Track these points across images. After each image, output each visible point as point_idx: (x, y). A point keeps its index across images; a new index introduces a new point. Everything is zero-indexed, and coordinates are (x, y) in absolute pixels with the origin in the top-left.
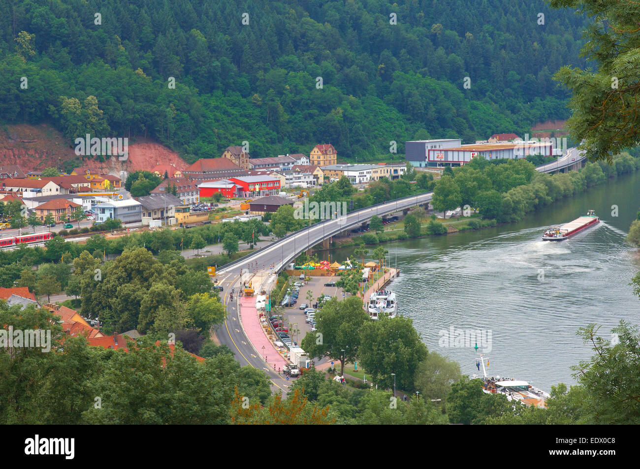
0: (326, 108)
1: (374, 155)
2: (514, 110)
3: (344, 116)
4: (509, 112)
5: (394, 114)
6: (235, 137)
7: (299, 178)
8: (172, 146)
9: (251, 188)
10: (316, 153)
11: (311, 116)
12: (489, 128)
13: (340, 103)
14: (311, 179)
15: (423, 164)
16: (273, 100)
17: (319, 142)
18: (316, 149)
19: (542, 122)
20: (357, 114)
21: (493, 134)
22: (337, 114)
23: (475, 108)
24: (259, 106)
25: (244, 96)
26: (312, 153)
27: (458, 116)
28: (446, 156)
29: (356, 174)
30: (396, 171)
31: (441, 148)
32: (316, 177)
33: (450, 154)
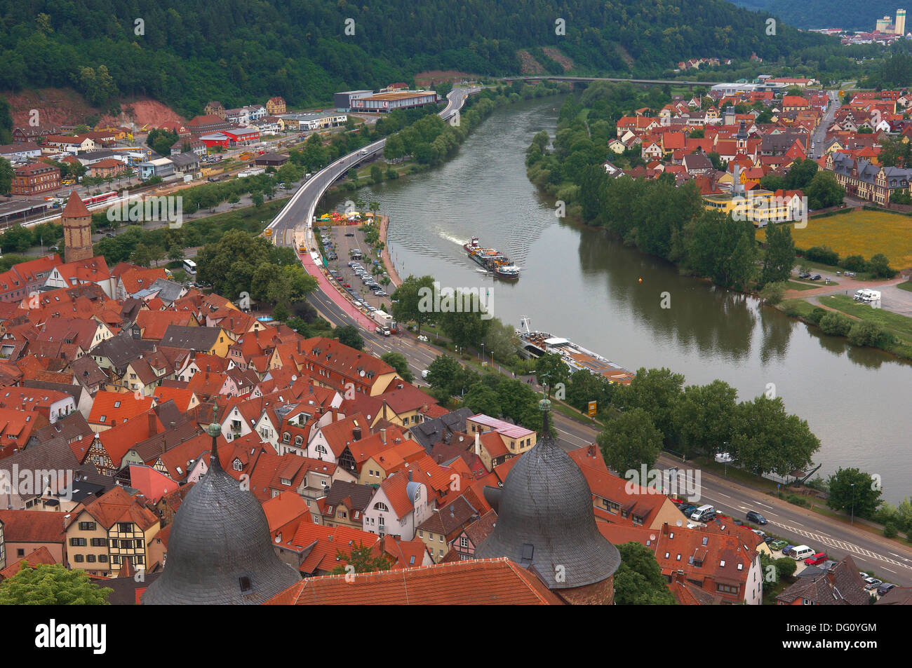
0: (274, 69)
1: (310, 103)
2: (401, 64)
3: (288, 74)
4: (398, 66)
5: (321, 71)
6: (211, 94)
7: (268, 127)
8: (166, 103)
9: (239, 139)
10: (270, 103)
11: (263, 75)
12: (387, 79)
13: (283, 64)
14: (277, 128)
15: (348, 110)
16: (236, 64)
17: (271, 95)
18: (270, 101)
19: (420, 72)
20: (297, 72)
21: (389, 84)
22: (282, 73)
23: (375, 64)
24: (225, 68)
25: (212, 61)
26: (268, 103)
27: (365, 71)
28: (365, 105)
29: (308, 123)
30: (335, 119)
31: (360, 98)
32: (279, 126)
33: (368, 103)
